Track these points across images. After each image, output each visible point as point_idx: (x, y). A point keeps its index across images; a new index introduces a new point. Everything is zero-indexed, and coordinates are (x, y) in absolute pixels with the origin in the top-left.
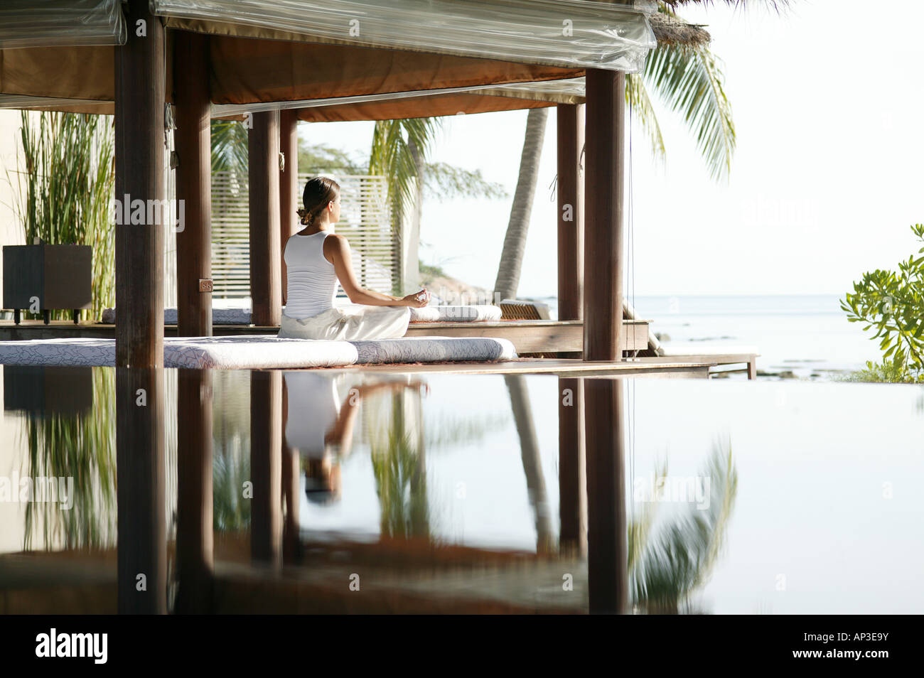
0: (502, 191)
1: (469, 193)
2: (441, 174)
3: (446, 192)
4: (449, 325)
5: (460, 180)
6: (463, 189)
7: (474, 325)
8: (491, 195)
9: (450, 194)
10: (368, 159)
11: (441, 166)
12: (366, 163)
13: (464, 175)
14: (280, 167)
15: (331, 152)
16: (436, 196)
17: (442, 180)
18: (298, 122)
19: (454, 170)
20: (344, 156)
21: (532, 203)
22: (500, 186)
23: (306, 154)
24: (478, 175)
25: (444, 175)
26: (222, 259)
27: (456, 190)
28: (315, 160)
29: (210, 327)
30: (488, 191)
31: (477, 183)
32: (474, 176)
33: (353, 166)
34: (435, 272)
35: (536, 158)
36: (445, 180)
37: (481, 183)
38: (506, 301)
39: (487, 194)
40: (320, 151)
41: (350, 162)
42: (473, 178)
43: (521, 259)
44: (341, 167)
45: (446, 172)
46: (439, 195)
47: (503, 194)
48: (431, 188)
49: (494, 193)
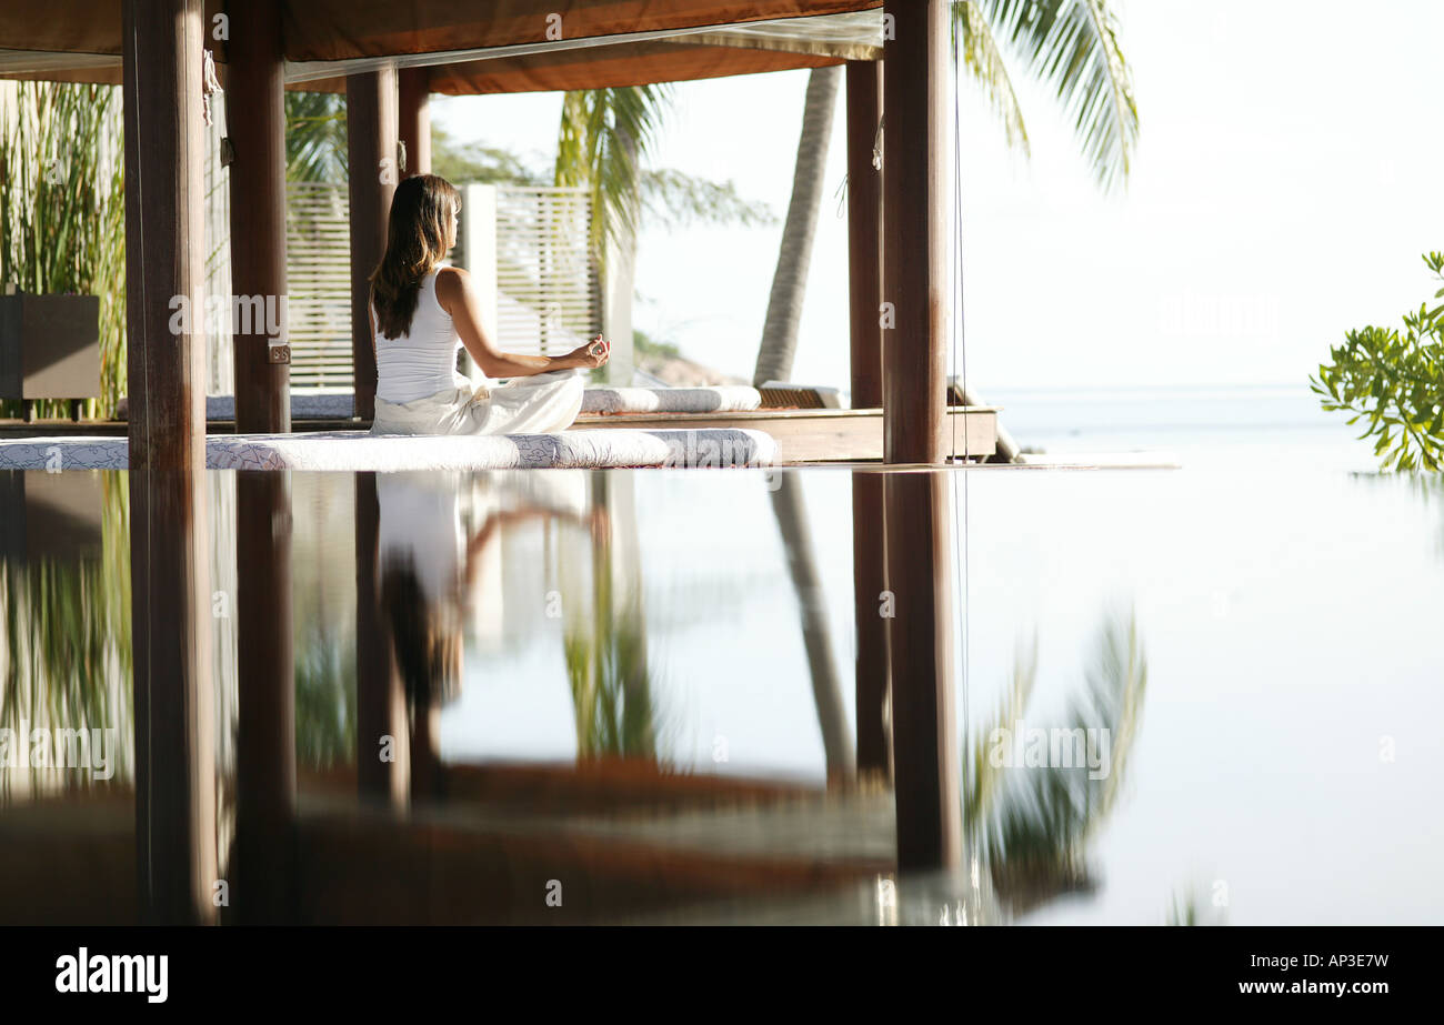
0: (768, 214)
1: (714, 217)
2: (670, 188)
3: (678, 214)
4: (673, 416)
5: (700, 197)
6: (706, 211)
7: (714, 416)
8: (751, 220)
9: (684, 218)
10: (553, 164)
11: (669, 174)
12: (548, 170)
13: (707, 189)
14: (399, 165)
15: (491, 153)
16: (662, 223)
17: (670, 196)
18: (431, 95)
19: (691, 182)
20: (514, 159)
21: (814, 230)
22: (766, 205)
23: (451, 158)
24: (729, 189)
25: (675, 190)
26: (315, 324)
27: (693, 211)
28: (466, 167)
29: (287, 422)
30: (746, 215)
31: (729, 202)
32: (723, 190)
33: (527, 175)
34: (669, 353)
35: (820, 157)
36: (677, 197)
37: (735, 201)
38: (770, 384)
39: (744, 218)
40: (475, 153)
41: (522, 169)
42: (721, 194)
43: (798, 320)
44: (508, 177)
45: (677, 185)
46: (667, 222)
47: (769, 219)
48: (653, 210)
49: (756, 217)
